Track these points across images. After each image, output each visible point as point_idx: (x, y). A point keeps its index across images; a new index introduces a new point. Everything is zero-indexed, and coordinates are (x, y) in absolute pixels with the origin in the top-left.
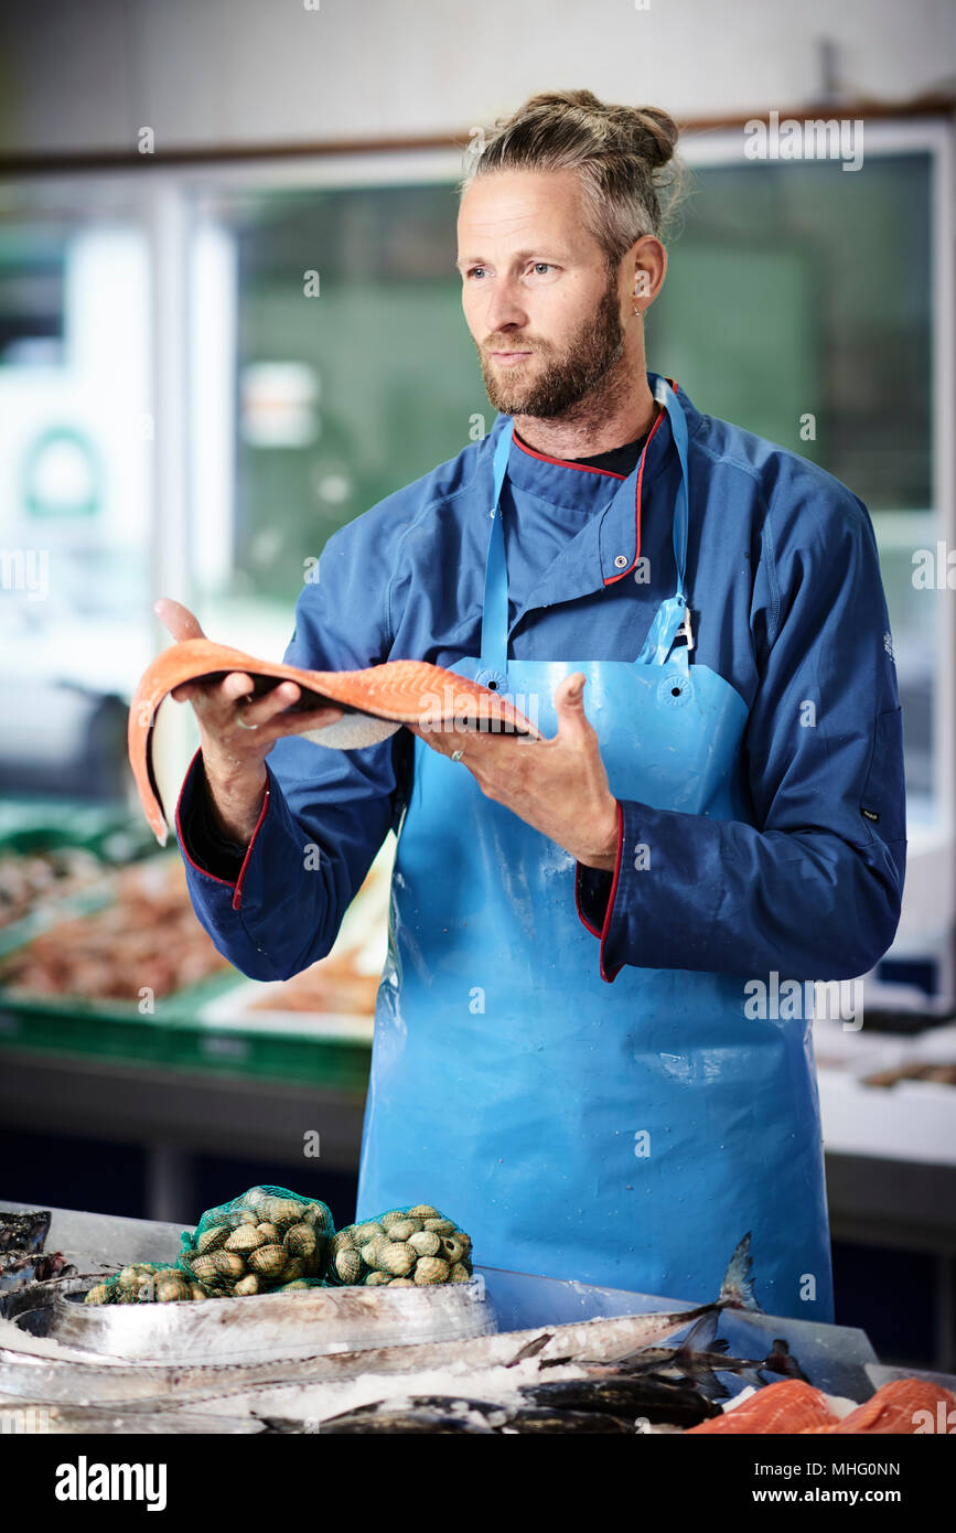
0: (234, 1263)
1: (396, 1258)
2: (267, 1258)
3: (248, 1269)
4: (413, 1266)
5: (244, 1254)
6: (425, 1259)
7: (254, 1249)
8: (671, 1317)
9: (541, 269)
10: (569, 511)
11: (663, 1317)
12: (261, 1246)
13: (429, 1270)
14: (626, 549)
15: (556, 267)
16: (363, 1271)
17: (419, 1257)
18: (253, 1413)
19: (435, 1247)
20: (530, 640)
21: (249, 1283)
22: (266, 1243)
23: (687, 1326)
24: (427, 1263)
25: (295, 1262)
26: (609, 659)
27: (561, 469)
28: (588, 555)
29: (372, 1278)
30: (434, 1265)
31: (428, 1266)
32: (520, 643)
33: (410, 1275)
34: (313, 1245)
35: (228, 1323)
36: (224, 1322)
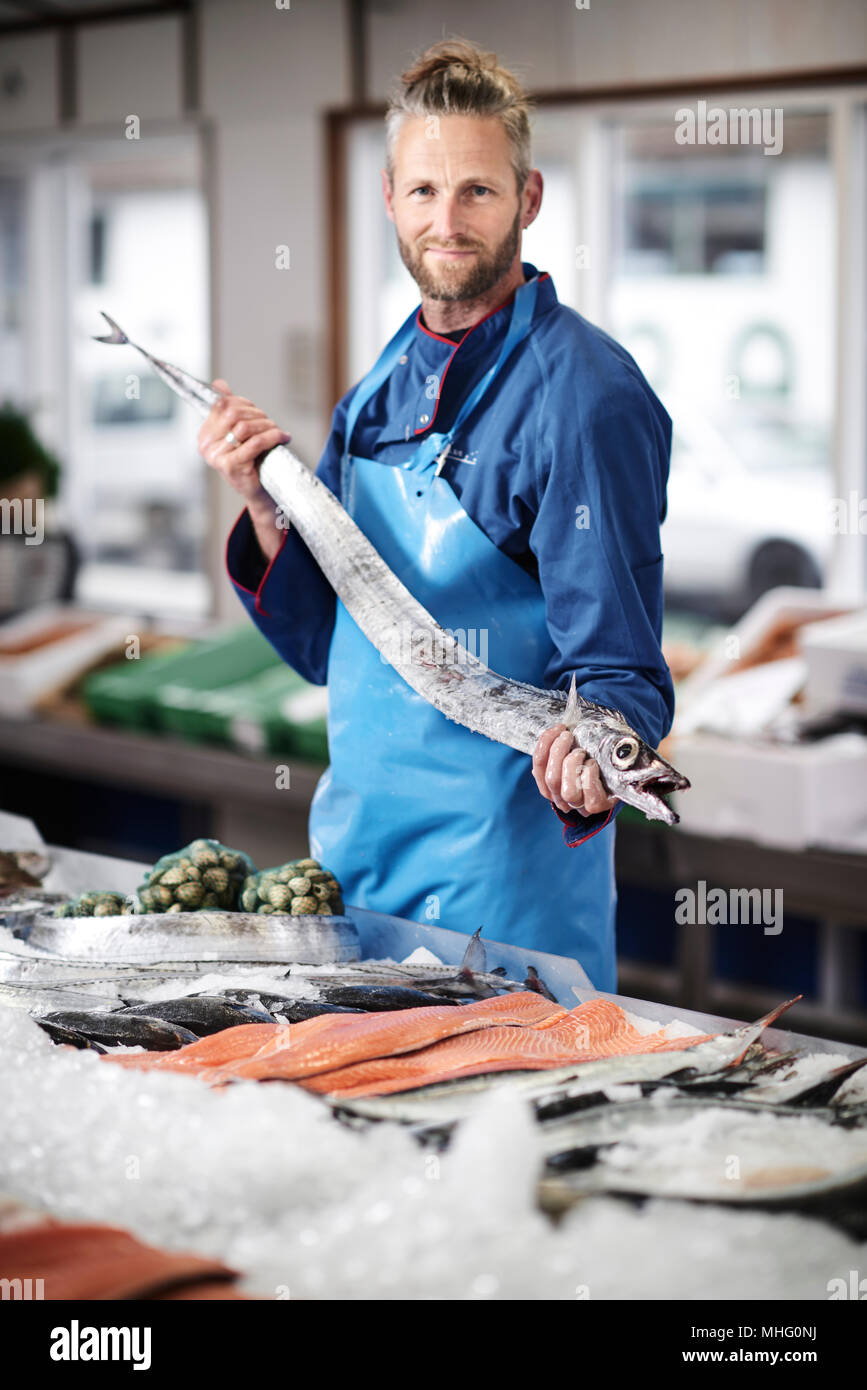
0: (164, 894)
1: (279, 896)
2: (185, 892)
3: (174, 900)
4: (290, 902)
5: (172, 888)
6: (298, 897)
7: (178, 885)
9: (480, 192)
12: (184, 883)
13: (300, 905)
15: (492, 192)
16: (259, 903)
17: (294, 896)
18: (120, 996)
19: (306, 889)
21: (175, 908)
22: (188, 881)
24: (300, 900)
25: (210, 895)
29: (263, 908)
30: (302, 902)
33: (286, 908)
34: (225, 884)
35: (133, 933)
36: (130, 932)
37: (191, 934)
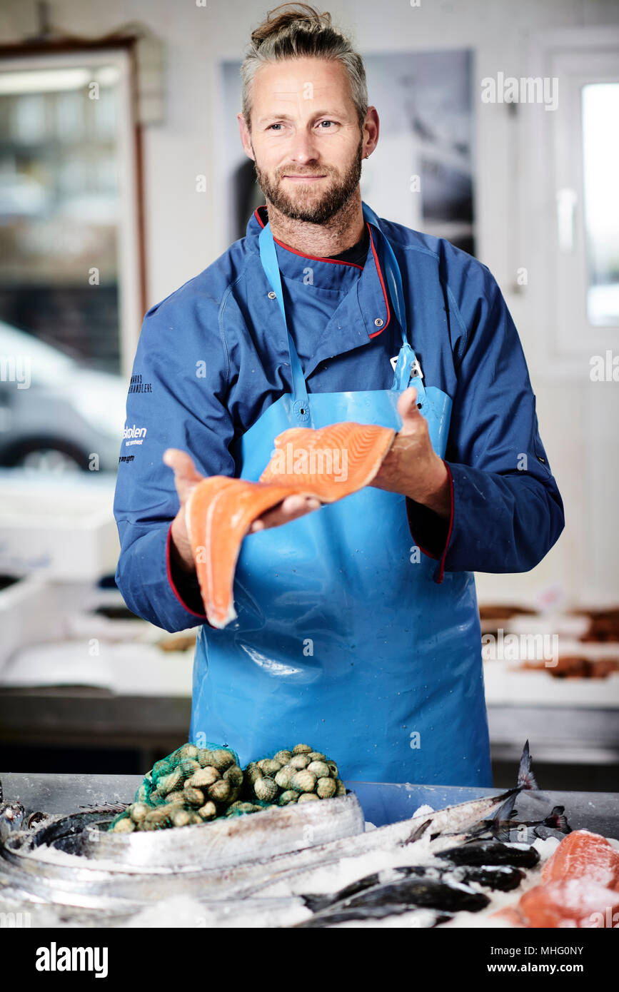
0: (200, 796)
1: (304, 780)
2: (220, 790)
3: (208, 798)
4: (316, 785)
5: (204, 789)
6: (321, 779)
7: (212, 784)
8: (493, 800)
9: (326, 124)
10: (327, 291)
11: (488, 800)
12: (215, 782)
13: (328, 786)
14: (380, 313)
15: (336, 123)
17: (318, 779)
19: (326, 771)
20: (318, 380)
23: (502, 803)
24: (326, 782)
25: (234, 790)
26: (373, 389)
27: (323, 263)
28: (354, 320)
29: (286, 796)
30: (329, 783)
31: (327, 784)
32: (312, 382)
33: (314, 791)
35: (233, 835)
36: (230, 835)
37: (282, 828)
